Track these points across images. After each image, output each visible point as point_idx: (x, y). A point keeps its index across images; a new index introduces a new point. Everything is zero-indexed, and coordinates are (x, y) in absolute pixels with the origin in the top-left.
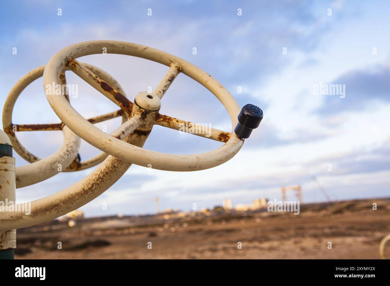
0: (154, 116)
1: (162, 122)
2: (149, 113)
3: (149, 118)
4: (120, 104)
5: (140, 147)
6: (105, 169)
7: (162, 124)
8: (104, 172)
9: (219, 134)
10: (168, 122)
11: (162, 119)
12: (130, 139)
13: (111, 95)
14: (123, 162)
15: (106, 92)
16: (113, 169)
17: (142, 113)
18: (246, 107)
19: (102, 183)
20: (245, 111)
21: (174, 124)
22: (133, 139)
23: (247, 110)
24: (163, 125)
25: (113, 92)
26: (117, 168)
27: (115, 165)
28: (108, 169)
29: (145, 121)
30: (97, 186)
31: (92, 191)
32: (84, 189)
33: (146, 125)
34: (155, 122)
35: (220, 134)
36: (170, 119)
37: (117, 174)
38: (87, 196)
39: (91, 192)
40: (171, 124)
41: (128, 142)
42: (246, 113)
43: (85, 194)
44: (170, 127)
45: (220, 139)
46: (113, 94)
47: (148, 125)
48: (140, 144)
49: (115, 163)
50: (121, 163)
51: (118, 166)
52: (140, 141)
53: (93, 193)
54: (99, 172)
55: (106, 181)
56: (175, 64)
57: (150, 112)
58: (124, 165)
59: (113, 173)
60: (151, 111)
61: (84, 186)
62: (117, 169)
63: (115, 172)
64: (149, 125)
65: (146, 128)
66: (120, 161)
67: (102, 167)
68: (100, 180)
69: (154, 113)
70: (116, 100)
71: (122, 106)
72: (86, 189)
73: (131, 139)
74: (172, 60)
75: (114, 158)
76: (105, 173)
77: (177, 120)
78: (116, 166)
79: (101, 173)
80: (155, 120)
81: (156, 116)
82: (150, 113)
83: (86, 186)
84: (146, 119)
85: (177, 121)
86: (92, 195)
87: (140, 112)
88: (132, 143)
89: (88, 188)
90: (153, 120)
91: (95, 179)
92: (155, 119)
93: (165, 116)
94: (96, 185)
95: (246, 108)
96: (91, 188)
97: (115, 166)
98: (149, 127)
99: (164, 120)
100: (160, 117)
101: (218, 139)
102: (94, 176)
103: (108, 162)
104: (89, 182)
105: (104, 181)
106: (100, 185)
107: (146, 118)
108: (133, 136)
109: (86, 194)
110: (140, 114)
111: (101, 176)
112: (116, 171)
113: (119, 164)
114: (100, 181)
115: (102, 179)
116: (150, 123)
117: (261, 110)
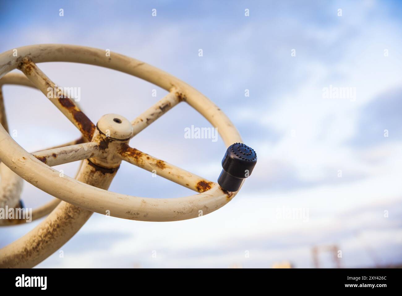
0: (120, 147)
1: (129, 157)
2: (111, 142)
3: (112, 148)
4: (79, 127)
5: (104, 189)
6: (56, 221)
7: (129, 159)
8: (54, 225)
9: (198, 182)
10: (136, 158)
11: (129, 153)
12: (90, 178)
13: (70, 112)
14: (81, 211)
15: (64, 109)
16: (68, 221)
17: (102, 140)
18: (233, 147)
19: (52, 240)
20: (232, 153)
21: (142, 161)
22: (95, 178)
23: (234, 151)
24: (129, 162)
25: (72, 110)
26: (72, 218)
27: (70, 214)
28: (60, 221)
29: (106, 153)
30: (45, 244)
31: (38, 251)
32: (26, 249)
33: (107, 158)
34: (120, 155)
35: (200, 182)
36: (140, 154)
37: (72, 228)
38: (30, 259)
39: (35, 253)
40: (140, 161)
41: (87, 183)
42: (232, 156)
43: (27, 256)
44: (138, 165)
45: (198, 189)
46: (72, 112)
47: (110, 159)
48: (104, 185)
49: (70, 212)
50: (78, 211)
51: (74, 216)
52: (105, 181)
53: (38, 255)
54: (47, 225)
55: (57, 237)
56: (176, 88)
57: (112, 140)
58: (82, 215)
59: (66, 225)
60: (114, 140)
61: (26, 245)
62: (73, 221)
63: (69, 225)
64: (112, 160)
65: (107, 163)
66: (78, 209)
67: (52, 217)
68: (49, 236)
69: (119, 142)
70: (75, 121)
71: (82, 129)
72: (28, 249)
73: (92, 178)
74: (173, 83)
75: (68, 205)
76: (56, 226)
77: (148, 156)
78: (72, 216)
79: (51, 225)
80: (120, 153)
81: (122, 149)
82: (113, 142)
83: (28, 245)
84: (106, 150)
85: (148, 158)
86: (37, 257)
87: (100, 138)
88: (93, 183)
89: (31, 248)
90: (118, 153)
91: (42, 234)
92: (120, 151)
93: (135, 150)
94: (43, 244)
95: (233, 149)
96: (36, 248)
97: (69, 216)
98: (112, 162)
99: (132, 154)
100: (128, 150)
101: (195, 188)
102: (41, 231)
103: (60, 211)
104: (34, 239)
105: (55, 237)
106: (49, 243)
107: (107, 147)
108: (95, 175)
109: (29, 256)
110: (99, 141)
111: (51, 230)
112: (71, 223)
113: (76, 213)
114: (49, 238)
115: (52, 234)
116: (114, 156)
117: (255, 152)
